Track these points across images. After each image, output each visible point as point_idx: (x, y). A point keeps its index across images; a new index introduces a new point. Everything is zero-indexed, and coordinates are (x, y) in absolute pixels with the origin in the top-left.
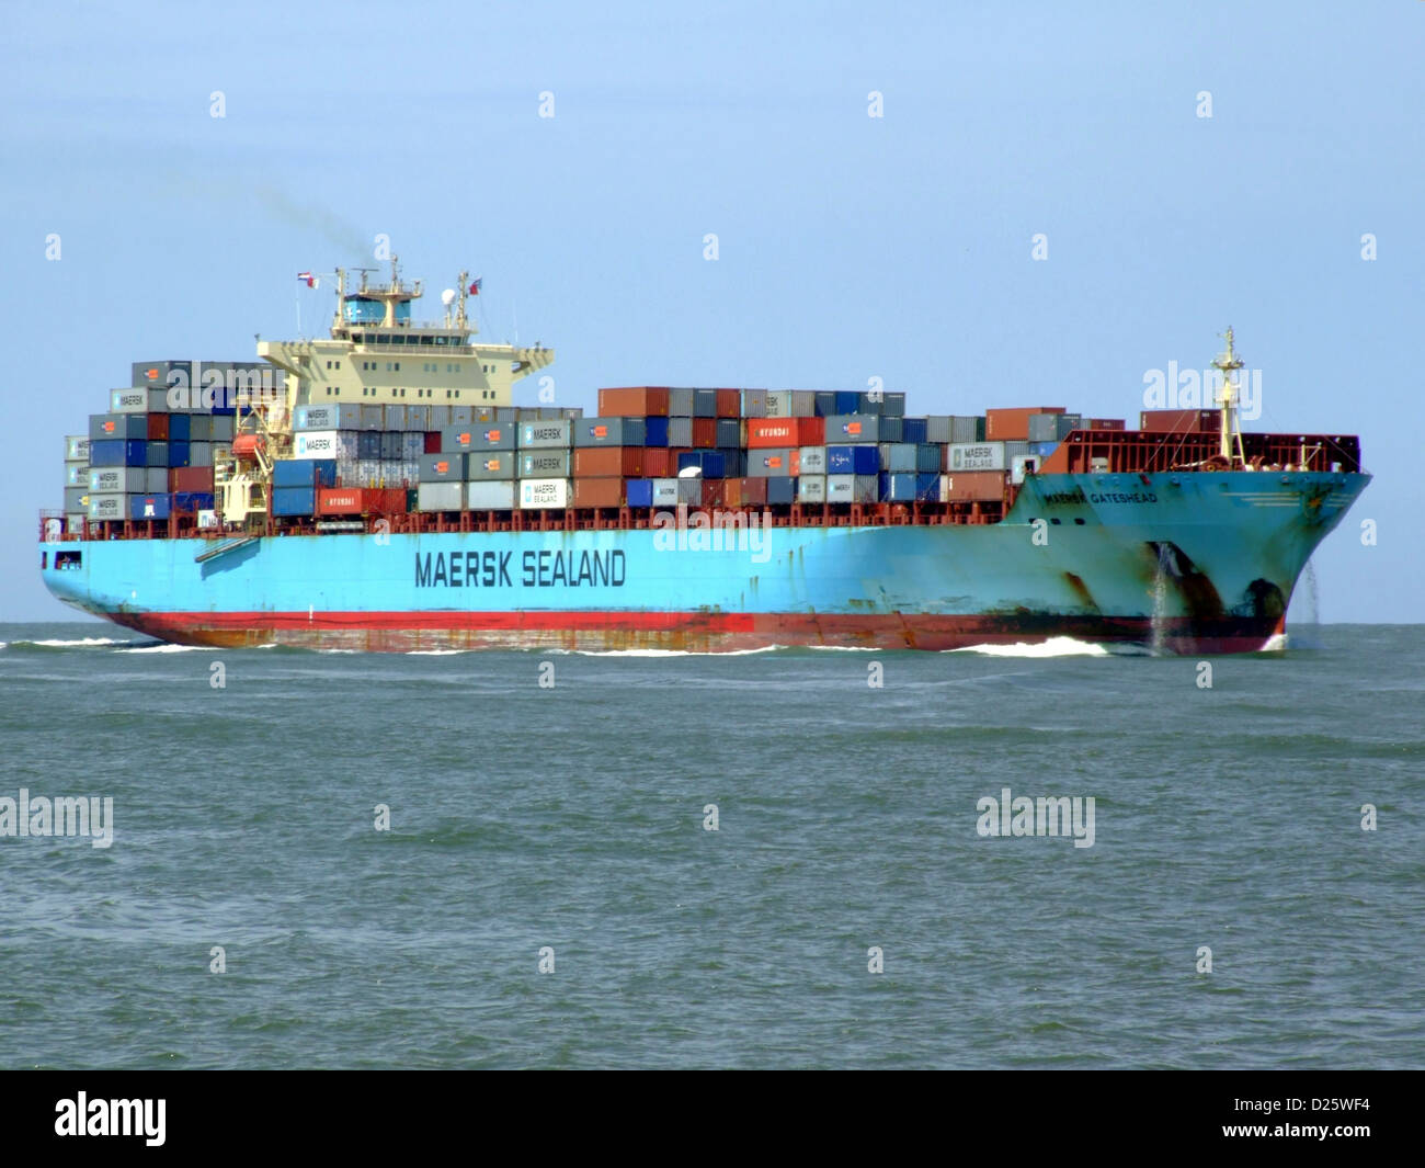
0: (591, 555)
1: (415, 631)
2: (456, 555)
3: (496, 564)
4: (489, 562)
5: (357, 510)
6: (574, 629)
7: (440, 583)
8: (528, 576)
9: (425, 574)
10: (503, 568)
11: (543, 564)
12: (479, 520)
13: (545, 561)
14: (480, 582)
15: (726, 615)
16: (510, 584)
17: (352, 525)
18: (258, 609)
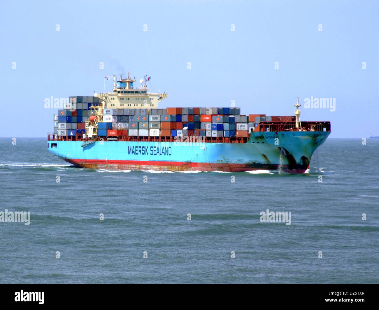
0: (164, 148)
1: (128, 165)
2: (136, 147)
3: (145, 149)
4: (143, 149)
5: (116, 135)
6: (161, 165)
7: (133, 153)
8: (151, 152)
9: (131, 151)
10: (146, 150)
11: (155, 150)
12: (141, 139)
13: (155, 149)
14: (142, 154)
15: (192, 163)
16: (148, 154)
17: (115, 139)
18: (95, 159)
